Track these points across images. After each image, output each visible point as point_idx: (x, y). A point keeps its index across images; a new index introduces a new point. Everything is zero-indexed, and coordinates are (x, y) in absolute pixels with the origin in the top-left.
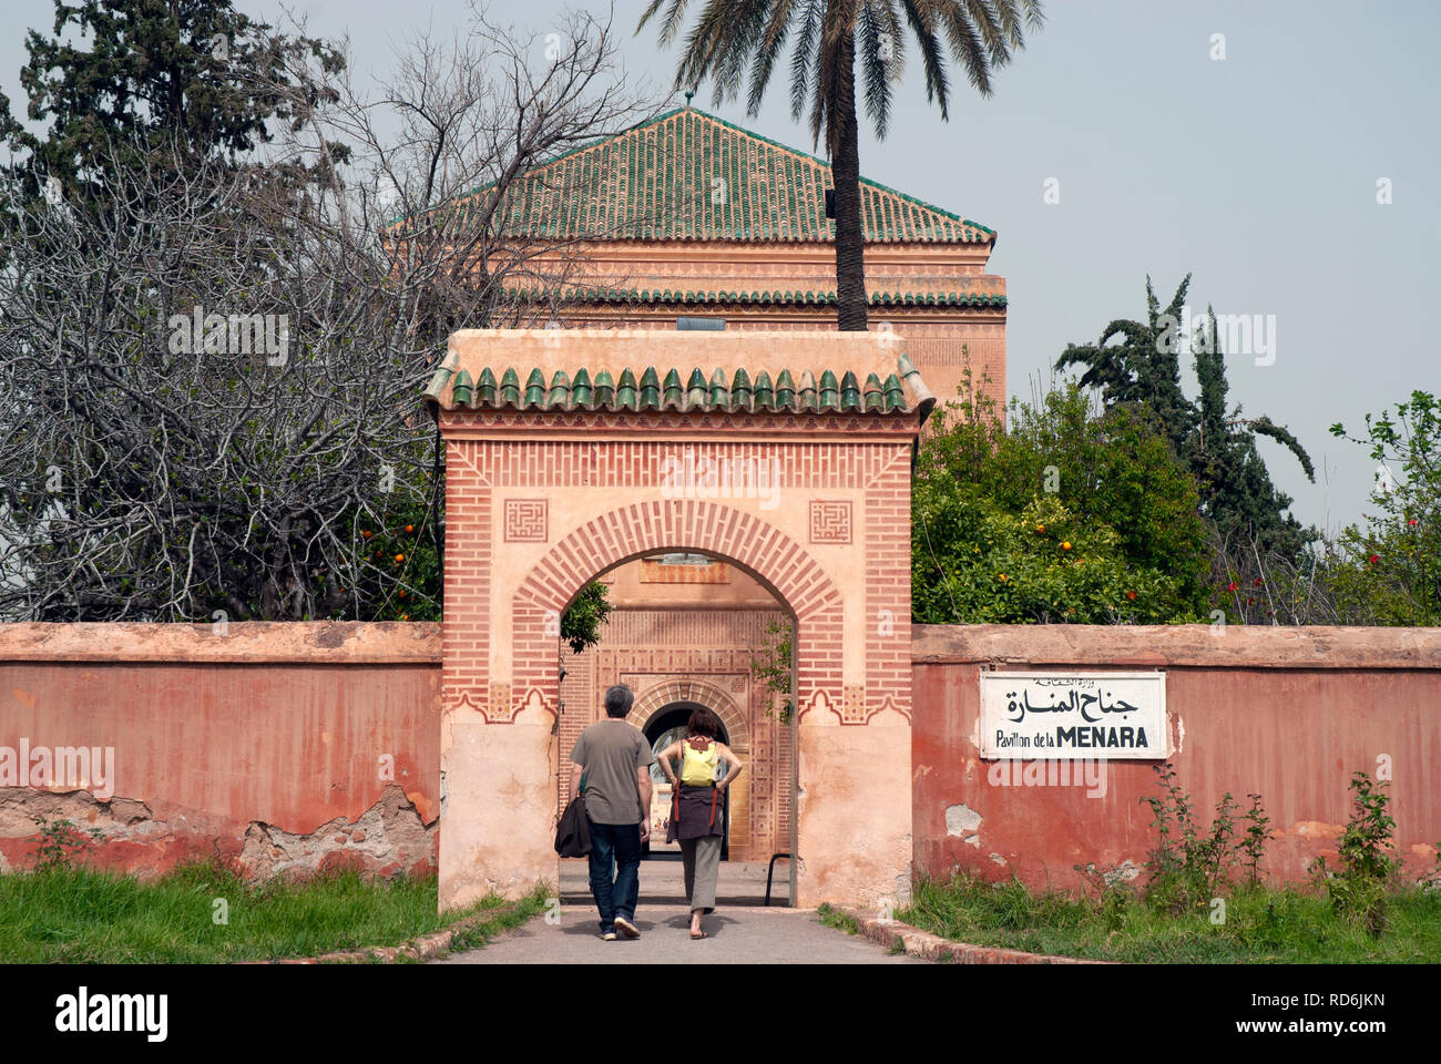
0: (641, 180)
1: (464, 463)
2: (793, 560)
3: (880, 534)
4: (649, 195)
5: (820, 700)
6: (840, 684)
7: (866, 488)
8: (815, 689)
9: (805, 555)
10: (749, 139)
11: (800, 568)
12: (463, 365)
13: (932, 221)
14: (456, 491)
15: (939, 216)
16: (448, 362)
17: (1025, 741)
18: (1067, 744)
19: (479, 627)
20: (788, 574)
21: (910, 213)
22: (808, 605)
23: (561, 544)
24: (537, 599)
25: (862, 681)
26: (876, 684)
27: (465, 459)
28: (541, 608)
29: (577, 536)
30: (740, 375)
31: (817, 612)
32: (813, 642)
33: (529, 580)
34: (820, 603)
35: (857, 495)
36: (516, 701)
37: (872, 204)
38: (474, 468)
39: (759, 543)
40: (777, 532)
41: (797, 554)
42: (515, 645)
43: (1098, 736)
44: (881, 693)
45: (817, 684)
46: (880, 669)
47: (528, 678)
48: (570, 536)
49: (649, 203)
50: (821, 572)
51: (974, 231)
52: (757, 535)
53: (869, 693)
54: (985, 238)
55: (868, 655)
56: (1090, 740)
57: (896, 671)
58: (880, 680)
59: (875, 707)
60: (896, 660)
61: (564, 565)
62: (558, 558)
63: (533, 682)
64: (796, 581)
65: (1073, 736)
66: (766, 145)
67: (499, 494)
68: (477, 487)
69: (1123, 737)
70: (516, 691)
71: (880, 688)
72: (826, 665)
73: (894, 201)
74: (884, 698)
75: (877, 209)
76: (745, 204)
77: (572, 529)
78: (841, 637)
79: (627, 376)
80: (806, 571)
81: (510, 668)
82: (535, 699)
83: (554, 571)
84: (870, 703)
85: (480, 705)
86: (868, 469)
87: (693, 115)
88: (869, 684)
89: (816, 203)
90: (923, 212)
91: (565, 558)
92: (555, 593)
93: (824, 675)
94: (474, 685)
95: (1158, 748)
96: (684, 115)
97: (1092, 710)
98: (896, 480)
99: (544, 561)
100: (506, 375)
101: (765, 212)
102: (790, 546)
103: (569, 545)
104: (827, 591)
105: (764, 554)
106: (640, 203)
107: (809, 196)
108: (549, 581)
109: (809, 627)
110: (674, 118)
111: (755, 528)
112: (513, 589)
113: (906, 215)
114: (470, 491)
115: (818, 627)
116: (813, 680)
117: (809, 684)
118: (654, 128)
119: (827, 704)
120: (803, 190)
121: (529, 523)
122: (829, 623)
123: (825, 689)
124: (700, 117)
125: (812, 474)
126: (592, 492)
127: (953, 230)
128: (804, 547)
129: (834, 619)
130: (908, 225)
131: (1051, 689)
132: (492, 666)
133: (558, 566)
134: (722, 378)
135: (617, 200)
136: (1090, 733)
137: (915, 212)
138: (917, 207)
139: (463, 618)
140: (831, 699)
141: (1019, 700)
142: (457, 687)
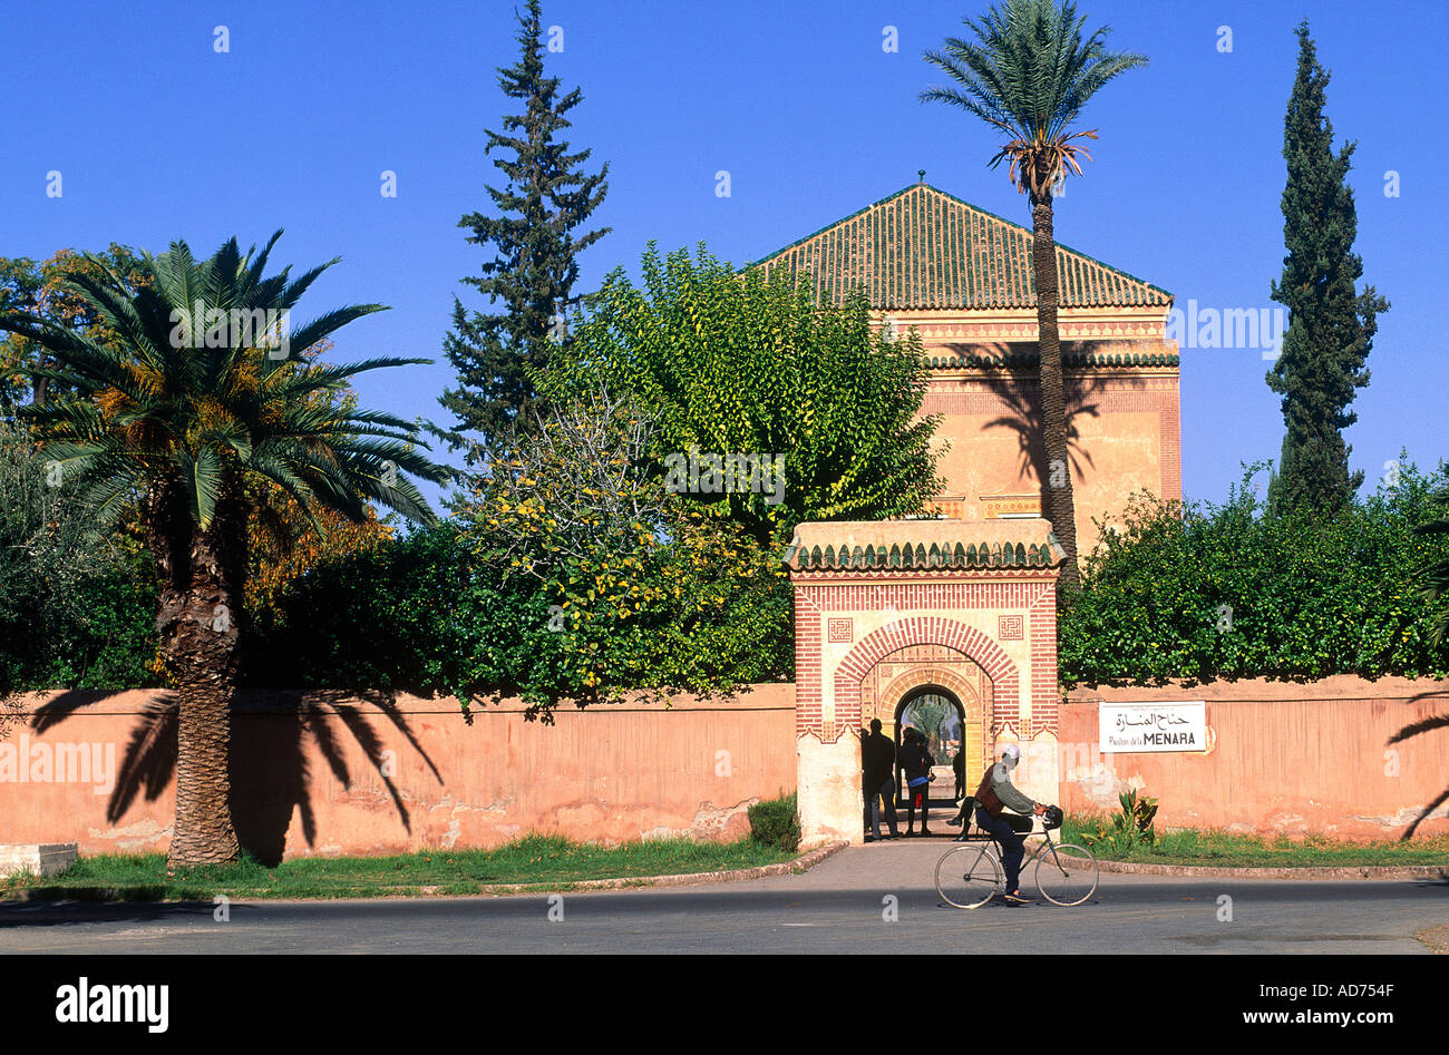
0: (884, 252)
1: (804, 599)
2: (990, 650)
3: (1039, 634)
4: (891, 267)
5: (1007, 726)
6: (1018, 718)
7: (1030, 608)
8: (1004, 721)
9: (997, 646)
10: (972, 212)
11: (994, 654)
12: (803, 544)
13: (1122, 286)
14: (801, 615)
15: (1127, 280)
16: (794, 542)
17: (1126, 742)
18: (1149, 743)
19: (816, 690)
20: (988, 657)
21: (1105, 278)
22: (999, 674)
23: (861, 643)
24: (848, 674)
25: (1030, 716)
26: (1038, 717)
27: (806, 596)
28: (849, 679)
29: (869, 639)
30: (959, 546)
31: (1005, 678)
32: (1002, 695)
33: (843, 663)
34: (1006, 673)
35: (1026, 612)
36: (837, 731)
37: (1073, 270)
38: (811, 601)
39: (971, 640)
40: (981, 634)
41: (993, 646)
42: (836, 700)
43: (1167, 739)
44: (1041, 723)
45: (1005, 718)
46: (1040, 709)
47: (844, 718)
48: (865, 639)
49: (892, 274)
50: (1006, 656)
51: (1156, 294)
52: (970, 636)
53: (1034, 723)
54: (1165, 299)
55: (1033, 702)
56: (1162, 741)
57: (1049, 710)
58: (1040, 715)
59: (1037, 731)
60: (1049, 704)
61: (862, 655)
62: (859, 651)
63: (847, 721)
64: (992, 661)
65: (1154, 738)
66: (987, 218)
67: (825, 615)
68: (812, 612)
69: (1182, 739)
70: (837, 726)
71: (1040, 720)
72: (1010, 707)
73: (1092, 268)
74: (1042, 725)
75: (1078, 275)
76: (970, 272)
77: (866, 635)
78: (1017, 692)
79: (895, 548)
80: (997, 655)
81: (834, 713)
82: (848, 729)
83: (857, 658)
84: (1034, 728)
85: (817, 733)
86: (1031, 597)
87: (926, 190)
88: (1034, 717)
89: (1028, 271)
90: (1115, 277)
91: (863, 651)
92: (858, 670)
93: (1009, 713)
94: (814, 723)
95: (1200, 744)
96: (918, 190)
97: (1164, 723)
98: (1047, 603)
99: (851, 652)
100: (827, 549)
101: (986, 280)
102: (988, 641)
103: (864, 643)
104: (1009, 666)
105: (974, 646)
106: (884, 274)
107: (1023, 264)
108: (854, 664)
109: (999, 687)
110: (910, 193)
111: (969, 631)
112: (834, 669)
113: (1101, 281)
114: (809, 614)
115: (1005, 687)
116: (1003, 716)
117: (1000, 718)
118: (893, 204)
119: (1011, 729)
120: (1017, 259)
121: (842, 632)
122: (1011, 684)
123: (1010, 721)
124: (931, 192)
125: (1000, 600)
126: (877, 614)
127: (1139, 293)
128: (996, 641)
129: (1014, 682)
130: (1103, 289)
131: (1140, 712)
132: (824, 712)
133: (858, 655)
134: (948, 547)
135: (865, 272)
136: (1162, 737)
137: (1109, 277)
138: (1110, 272)
139: (807, 685)
140: (1013, 727)
141: (1123, 718)
142: (805, 724)
